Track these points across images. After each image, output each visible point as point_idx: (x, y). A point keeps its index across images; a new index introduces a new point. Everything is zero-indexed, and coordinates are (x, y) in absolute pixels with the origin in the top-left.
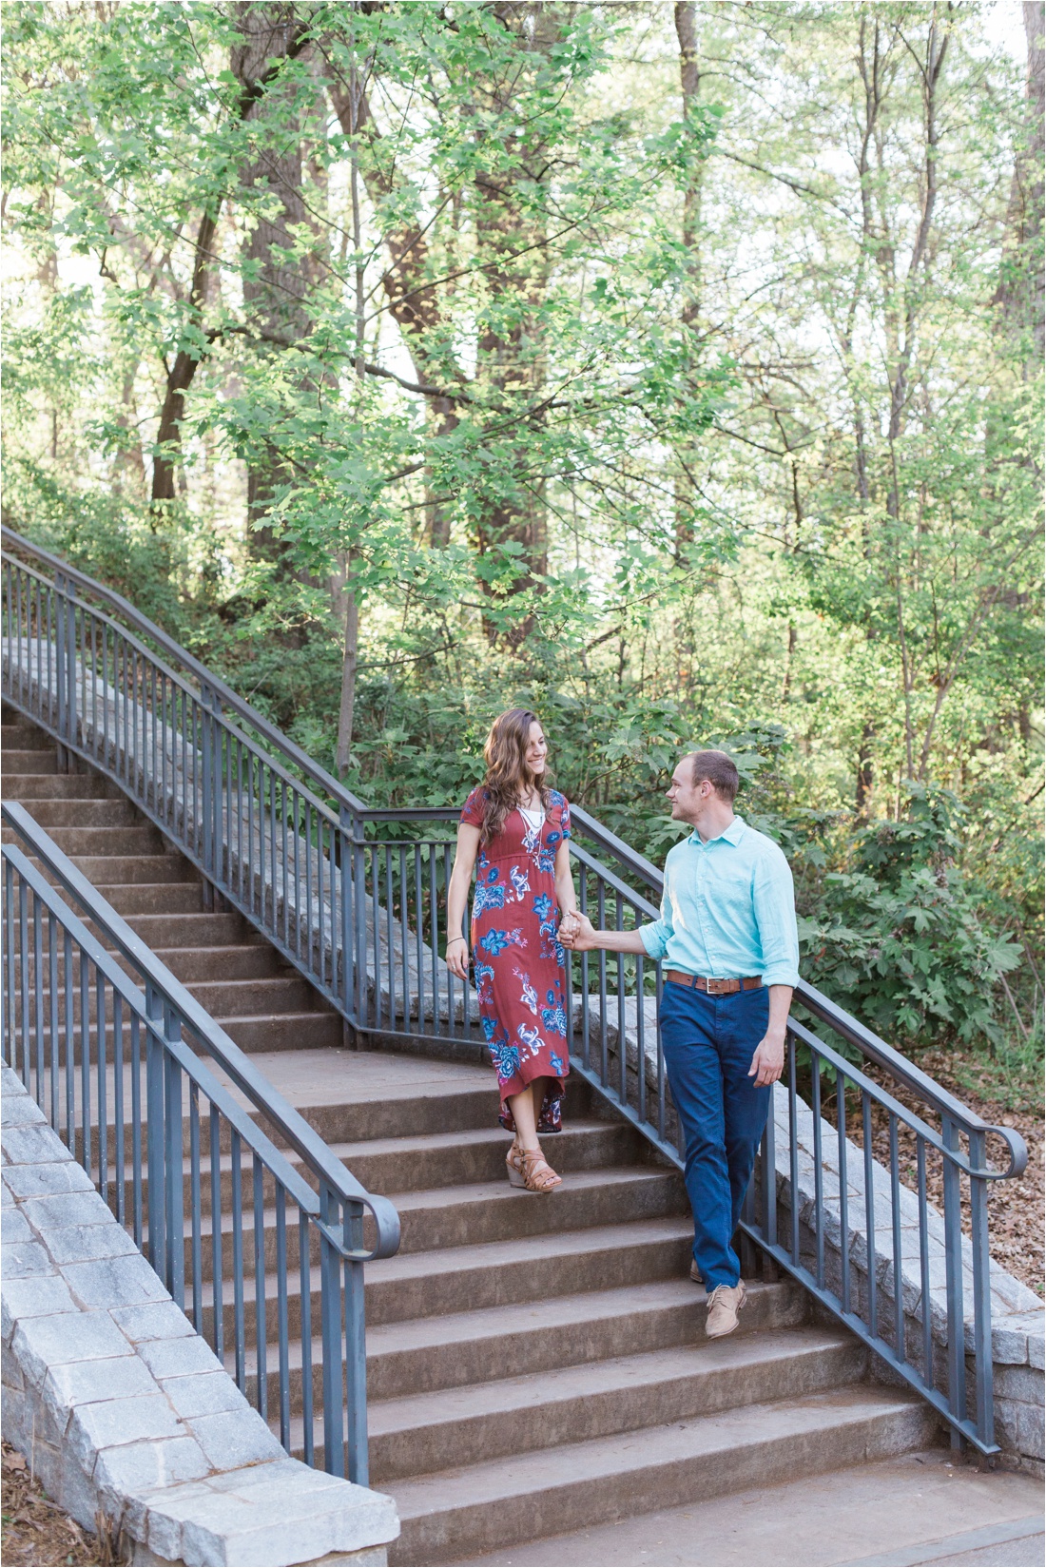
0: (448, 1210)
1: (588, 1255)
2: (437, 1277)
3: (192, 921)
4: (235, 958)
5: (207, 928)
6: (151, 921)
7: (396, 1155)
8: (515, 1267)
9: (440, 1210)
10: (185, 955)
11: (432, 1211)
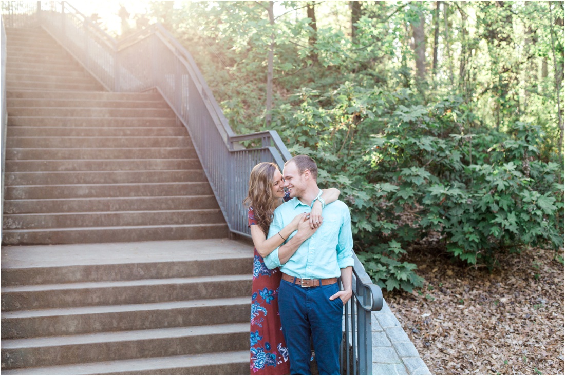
0: (172, 311)
1: (227, 335)
2: (144, 341)
3: (191, 185)
4: (201, 200)
5: (198, 188)
6: (172, 185)
7: (164, 285)
8: (187, 338)
9: (167, 311)
10: (179, 199)
11: (163, 311)
